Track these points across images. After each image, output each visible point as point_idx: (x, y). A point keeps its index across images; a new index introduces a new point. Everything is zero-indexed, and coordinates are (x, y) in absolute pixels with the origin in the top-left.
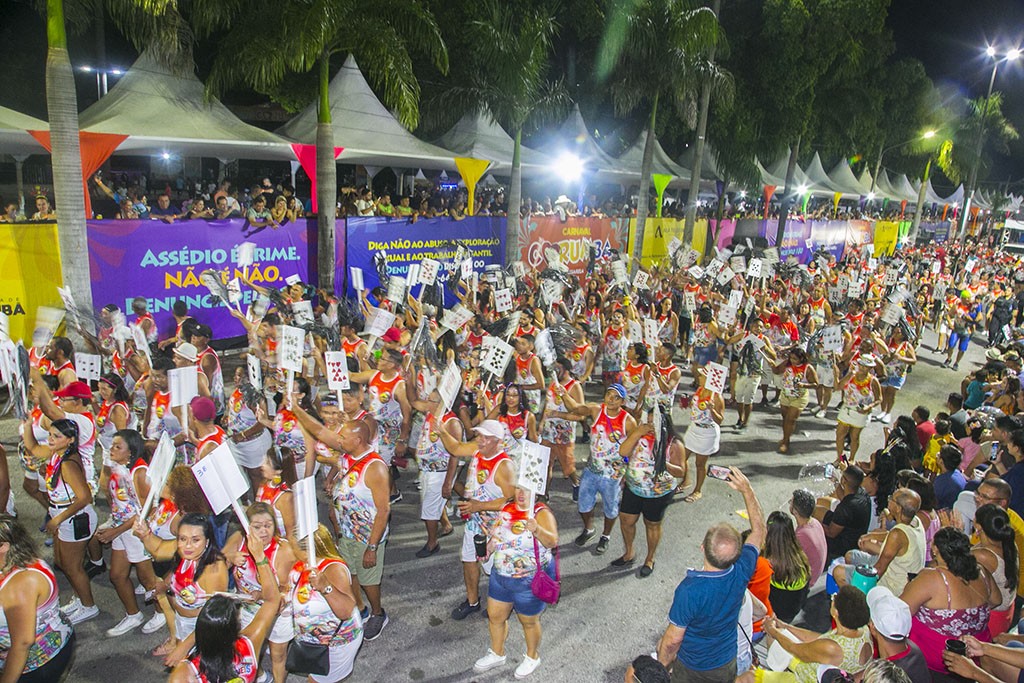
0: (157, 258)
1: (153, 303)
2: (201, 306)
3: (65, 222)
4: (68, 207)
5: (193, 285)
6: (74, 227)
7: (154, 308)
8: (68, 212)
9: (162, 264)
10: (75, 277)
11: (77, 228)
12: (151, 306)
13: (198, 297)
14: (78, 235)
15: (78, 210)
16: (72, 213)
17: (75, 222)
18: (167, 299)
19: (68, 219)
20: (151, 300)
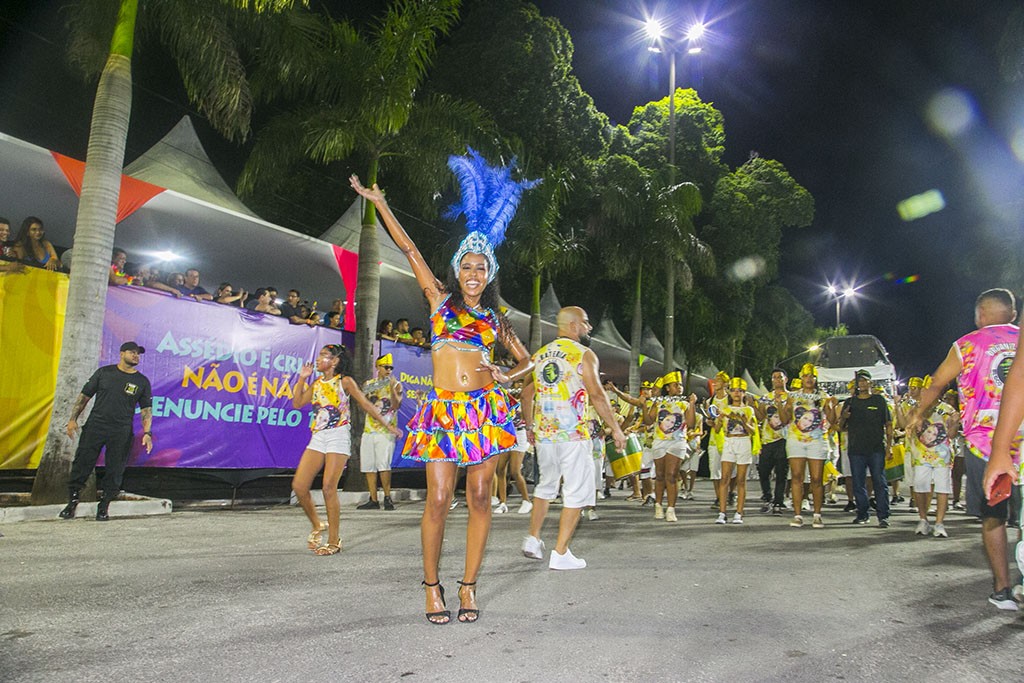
0: (178, 344)
1: (164, 404)
2: (220, 417)
3: (87, 260)
4: (95, 241)
5: (215, 388)
6: (97, 269)
7: (162, 410)
8: (93, 247)
9: (182, 353)
10: (84, 337)
11: (101, 270)
12: (161, 407)
13: (219, 405)
14: (100, 280)
15: (107, 247)
16: (98, 249)
17: (100, 261)
18: (181, 401)
19: (91, 257)
20: (162, 399)
